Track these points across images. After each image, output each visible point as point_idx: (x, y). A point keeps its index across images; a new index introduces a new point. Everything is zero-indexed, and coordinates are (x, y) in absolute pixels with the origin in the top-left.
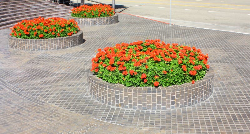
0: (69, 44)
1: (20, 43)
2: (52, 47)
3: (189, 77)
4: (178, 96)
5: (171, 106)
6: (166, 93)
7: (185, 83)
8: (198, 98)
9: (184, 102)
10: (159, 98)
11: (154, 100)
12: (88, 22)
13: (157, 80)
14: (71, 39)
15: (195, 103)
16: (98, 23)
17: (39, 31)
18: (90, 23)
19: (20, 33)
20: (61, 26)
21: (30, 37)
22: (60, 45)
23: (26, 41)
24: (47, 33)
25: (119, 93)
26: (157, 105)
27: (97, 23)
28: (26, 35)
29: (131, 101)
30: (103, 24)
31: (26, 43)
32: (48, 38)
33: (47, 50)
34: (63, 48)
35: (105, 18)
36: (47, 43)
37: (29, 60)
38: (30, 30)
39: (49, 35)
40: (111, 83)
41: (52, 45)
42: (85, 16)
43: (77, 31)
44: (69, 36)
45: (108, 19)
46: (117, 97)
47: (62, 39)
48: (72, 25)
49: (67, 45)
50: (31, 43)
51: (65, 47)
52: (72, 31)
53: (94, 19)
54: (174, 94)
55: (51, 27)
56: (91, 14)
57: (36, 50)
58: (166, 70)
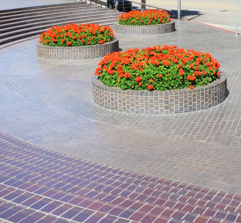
0: (100, 53)
1: (46, 51)
2: (80, 56)
3: (188, 82)
4: (172, 100)
5: (164, 110)
6: (159, 96)
7: (182, 88)
8: (197, 104)
9: (179, 107)
10: (151, 101)
11: (147, 104)
12: (135, 30)
13: (151, 83)
14: (102, 48)
15: (194, 110)
16: (148, 32)
17: (67, 38)
18: (138, 32)
19: (48, 40)
20: (92, 34)
21: (58, 44)
22: (89, 54)
23: (53, 48)
24: (75, 40)
25: (114, 96)
26: (150, 108)
27: (146, 31)
28: (53, 42)
29: (124, 104)
30: (154, 33)
31: (53, 51)
32: (76, 46)
33: (75, 59)
34: (92, 58)
35: (156, 26)
36: (74, 51)
37: (50, 68)
38: (58, 37)
39: (77, 42)
40: (109, 86)
41: (80, 53)
42: (133, 24)
43: (112, 39)
44: (100, 44)
45: (160, 27)
46: (112, 99)
47: (92, 47)
48: (105, 33)
49: (97, 54)
50: (58, 51)
51: (95, 56)
52: (105, 38)
53: (143, 27)
54: (168, 98)
55: (80, 34)
56: (139, 21)
57: (63, 59)
58: (162, 74)
